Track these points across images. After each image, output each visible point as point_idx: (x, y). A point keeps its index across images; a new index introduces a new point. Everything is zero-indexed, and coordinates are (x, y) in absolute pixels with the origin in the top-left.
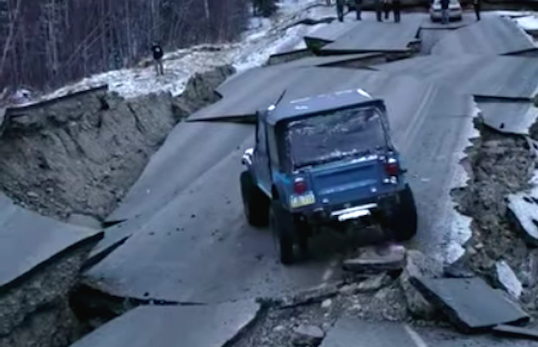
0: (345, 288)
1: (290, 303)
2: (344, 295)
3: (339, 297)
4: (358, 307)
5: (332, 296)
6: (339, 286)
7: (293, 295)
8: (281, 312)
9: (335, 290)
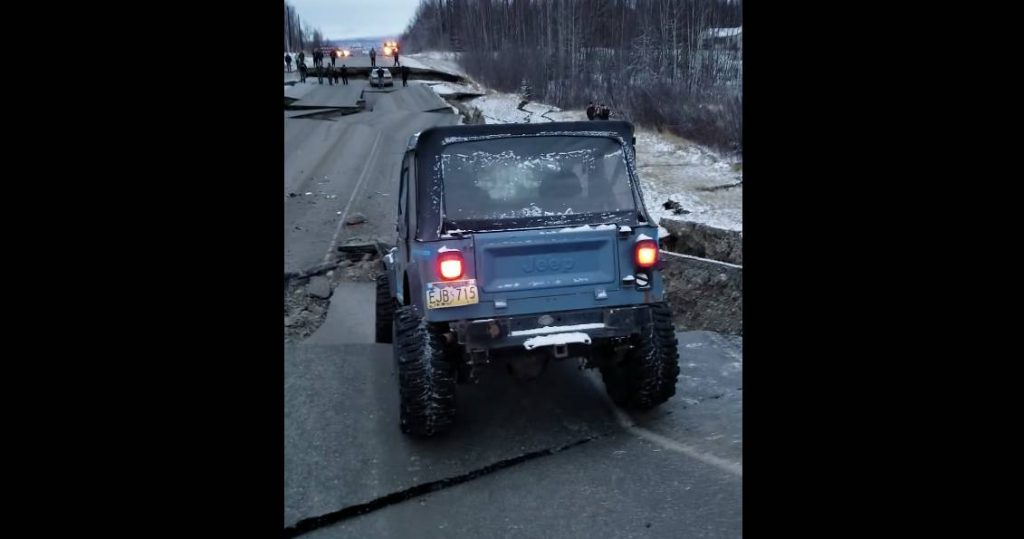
0: (342, 263)
1: (305, 275)
2: (341, 267)
3: (338, 269)
4: (352, 274)
5: (334, 268)
6: (338, 262)
7: (306, 269)
8: (299, 281)
9: (335, 265)
